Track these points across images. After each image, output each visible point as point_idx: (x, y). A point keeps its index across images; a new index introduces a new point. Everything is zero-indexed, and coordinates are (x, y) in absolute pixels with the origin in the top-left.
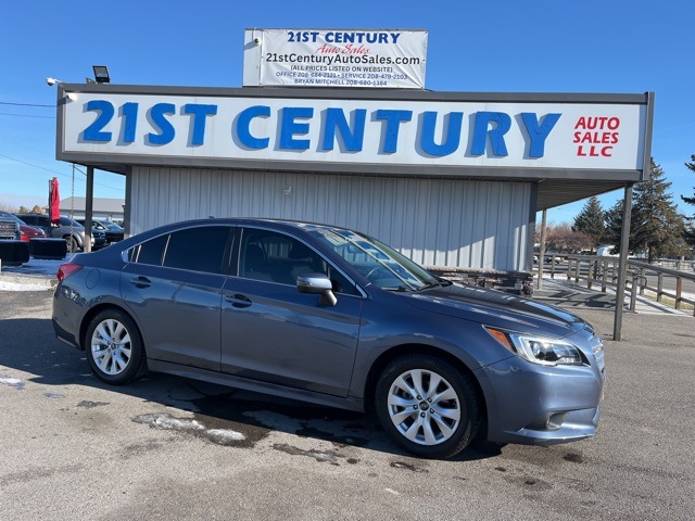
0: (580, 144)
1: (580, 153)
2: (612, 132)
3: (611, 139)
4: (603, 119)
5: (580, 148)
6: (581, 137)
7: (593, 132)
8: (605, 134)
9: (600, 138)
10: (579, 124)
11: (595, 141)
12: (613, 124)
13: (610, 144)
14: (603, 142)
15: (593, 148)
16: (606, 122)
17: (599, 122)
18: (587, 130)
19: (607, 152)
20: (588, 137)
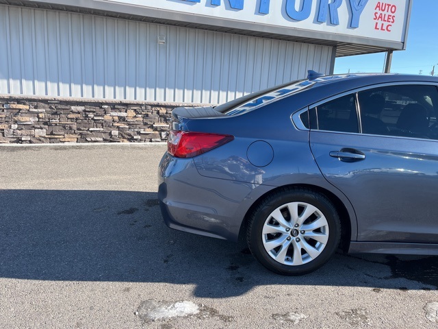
0: (376, 21)
1: (376, 28)
2: (392, 15)
3: (391, 20)
4: (389, 5)
5: (377, 23)
6: (378, 15)
7: (383, 13)
8: (389, 16)
9: (386, 19)
10: (377, 6)
11: (384, 21)
12: (393, 9)
13: (390, 23)
14: (388, 21)
15: (383, 24)
16: (390, 7)
17: (387, 6)
18: (381, 12)
19: (389, 28)
20: (380, 17)
